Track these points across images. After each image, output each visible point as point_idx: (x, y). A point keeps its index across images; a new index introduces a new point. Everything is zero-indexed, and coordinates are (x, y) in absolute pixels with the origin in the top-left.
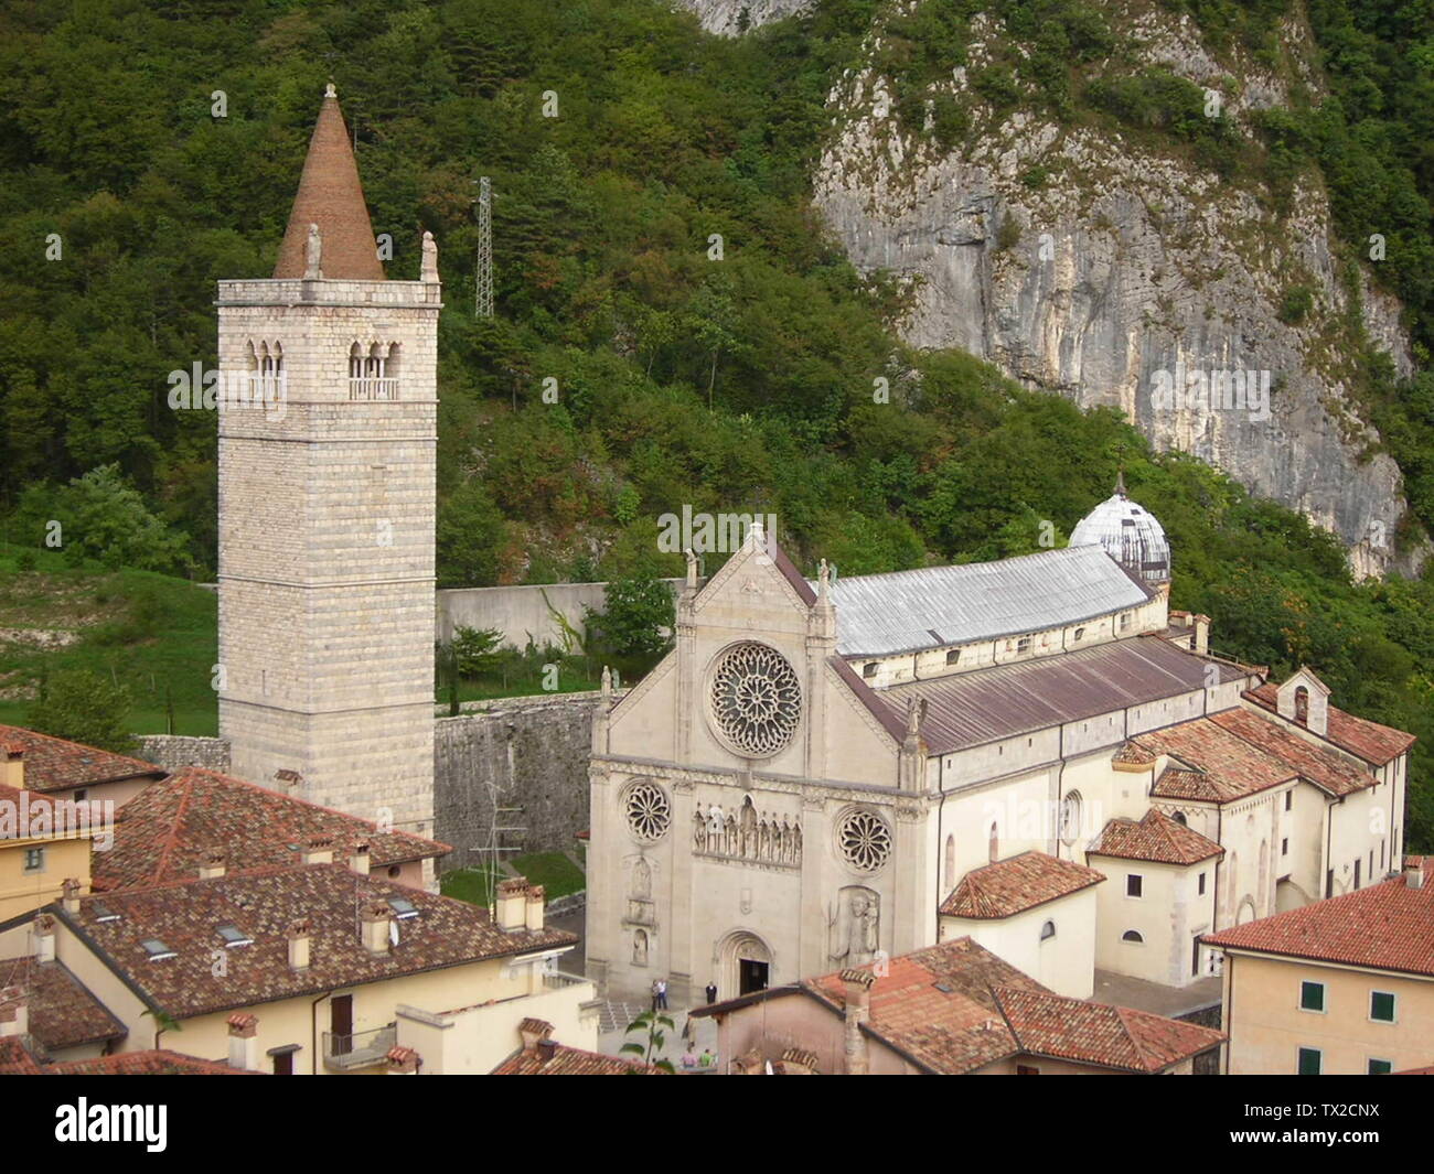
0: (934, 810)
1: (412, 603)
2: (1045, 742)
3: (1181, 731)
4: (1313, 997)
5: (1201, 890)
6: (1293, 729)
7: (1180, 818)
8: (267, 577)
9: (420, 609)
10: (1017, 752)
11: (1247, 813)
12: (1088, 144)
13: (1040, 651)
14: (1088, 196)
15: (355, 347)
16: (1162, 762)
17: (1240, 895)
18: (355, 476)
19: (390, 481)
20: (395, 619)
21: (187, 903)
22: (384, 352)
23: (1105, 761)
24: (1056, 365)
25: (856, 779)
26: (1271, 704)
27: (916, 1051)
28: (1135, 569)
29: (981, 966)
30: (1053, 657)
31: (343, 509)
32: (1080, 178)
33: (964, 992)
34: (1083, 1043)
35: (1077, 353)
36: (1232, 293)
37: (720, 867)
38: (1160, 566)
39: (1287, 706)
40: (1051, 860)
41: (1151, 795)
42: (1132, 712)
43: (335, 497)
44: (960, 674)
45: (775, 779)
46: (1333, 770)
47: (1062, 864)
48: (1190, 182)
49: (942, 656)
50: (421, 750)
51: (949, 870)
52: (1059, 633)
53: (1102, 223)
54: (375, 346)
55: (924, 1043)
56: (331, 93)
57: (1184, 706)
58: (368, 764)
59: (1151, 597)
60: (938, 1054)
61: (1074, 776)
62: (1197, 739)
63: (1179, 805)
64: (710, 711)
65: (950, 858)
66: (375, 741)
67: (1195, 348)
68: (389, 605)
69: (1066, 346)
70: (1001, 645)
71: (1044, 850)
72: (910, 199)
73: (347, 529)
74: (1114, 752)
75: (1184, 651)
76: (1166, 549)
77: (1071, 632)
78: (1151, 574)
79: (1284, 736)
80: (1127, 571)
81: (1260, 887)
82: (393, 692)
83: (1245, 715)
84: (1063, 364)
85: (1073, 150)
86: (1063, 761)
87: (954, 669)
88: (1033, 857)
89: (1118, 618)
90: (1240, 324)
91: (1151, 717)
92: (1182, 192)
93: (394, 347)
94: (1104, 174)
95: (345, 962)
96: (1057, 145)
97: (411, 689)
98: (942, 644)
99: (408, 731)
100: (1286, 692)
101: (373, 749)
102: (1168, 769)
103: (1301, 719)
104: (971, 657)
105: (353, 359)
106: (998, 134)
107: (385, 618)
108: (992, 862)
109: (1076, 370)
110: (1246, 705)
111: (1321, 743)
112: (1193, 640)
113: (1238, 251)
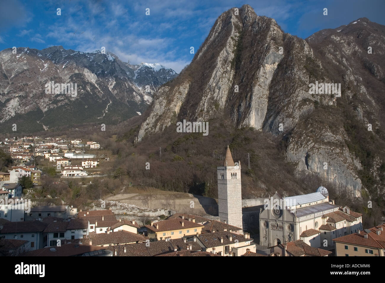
0: (298, 224)
1: (239, 201)
2: (312, 216)
3: (330, 214)
4: (346, 248)
5: (334, 234)
6: (345, 213)
7: (331, 225)
8: (223, 199)
9: (240, 202)
10: (309, 217)
11: (339, 224)
12: (318, 145)
13: (312, 205)
14: (318, 151)
15: (232, 173)
16: (328, 218)
17: (339, 234)
18: (232, 187)
19: (236, 188)
20: (237, 203)
21: (210, 235)
22: (235, 174)
23: (321, 218)
24: (316, 170)
25: (289, 221)
26: (342, 210)
27: (292, 253)
28: (324, 195)
29: (301, 243)
30: (313, 206)
31: (231, 191)
32: (318, 148)
33: (299, 246)
34: (313, 253)
35: (319, 169)
36: (337, 161)
37: (274, 231)
38: (327, 194)
39: (344, 211)
40: (314, 230)
41: (327, 222)
42: (324, 212)
43: (230, 190)
44: (302, 208)
45: (280, 220)
46: (351, 219)
47: (315, 230)
48: (331, 148)
49: (299, 206)
50: (241, 218)
51: (301, 231)
52: (314, 202)
53: (320, 153)
54: (234, 173)
55: (294, 252)
56: (228, 146)
57: (331, 211)
58: (235, 219)
59: (326, 198)
60: (295, 254)
61: (316, 220)
62: (332, 215)
63: (330, 223)
64: (272, 213)
65: (301, 230)
66: (235, 217)
67: (333, 167)
68: (237, 201)
69: (317, 168)
70: (307, 204)
71: (313, 229)
72: (297, 152)
73: (232, 193)
74: (321, 217)
75: (331, 204)
76: (328, 192)
77: (316, 202)
78: (326, 195)
79: (344, 214)
80: (323, 195)
81: (342, 233)
82: (237, 211)
83: (339, 212)
84: (317, 170)
85: (316, 146)
86: (315, 218)
87: (301, 207)
88: (312, 229)
89: (322, 200)
90: (338, 164)
91: (326, 212)
92: (330, 149)
93: (236, 173)
94: (320, 148)
95: (227, 242)
96: (314, 145)
97: (239, 211)
98: (299, 204)
99: (239, 216)
100: (344, 209)
101: (235, 218)
102: (329, 219)
103: (346, 212)
104: (303, 206)
105: (232, 175)
106: (307, 144)
107: (236, 203)
108: (307, 230)
109: (319, 171)
110: (339, 211)
111: (349, 215)
112: (332, 203)
113: (337, 156)
